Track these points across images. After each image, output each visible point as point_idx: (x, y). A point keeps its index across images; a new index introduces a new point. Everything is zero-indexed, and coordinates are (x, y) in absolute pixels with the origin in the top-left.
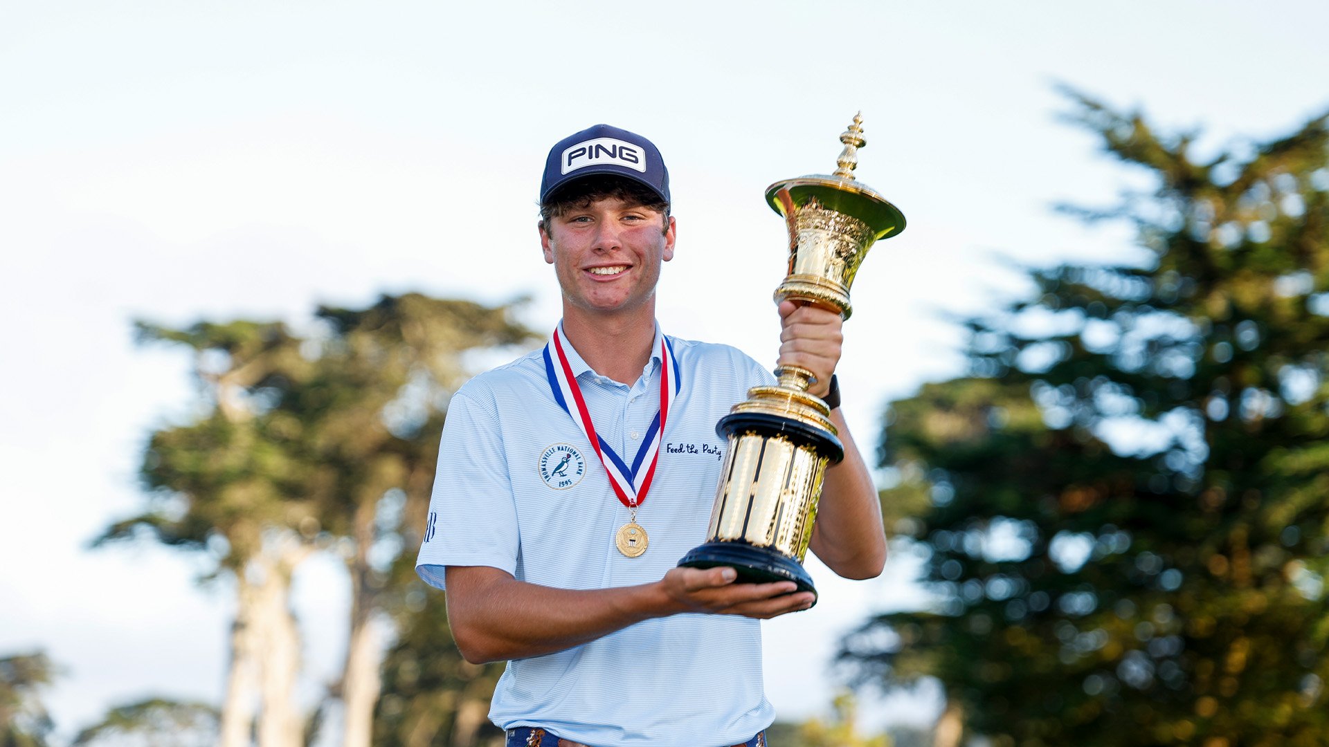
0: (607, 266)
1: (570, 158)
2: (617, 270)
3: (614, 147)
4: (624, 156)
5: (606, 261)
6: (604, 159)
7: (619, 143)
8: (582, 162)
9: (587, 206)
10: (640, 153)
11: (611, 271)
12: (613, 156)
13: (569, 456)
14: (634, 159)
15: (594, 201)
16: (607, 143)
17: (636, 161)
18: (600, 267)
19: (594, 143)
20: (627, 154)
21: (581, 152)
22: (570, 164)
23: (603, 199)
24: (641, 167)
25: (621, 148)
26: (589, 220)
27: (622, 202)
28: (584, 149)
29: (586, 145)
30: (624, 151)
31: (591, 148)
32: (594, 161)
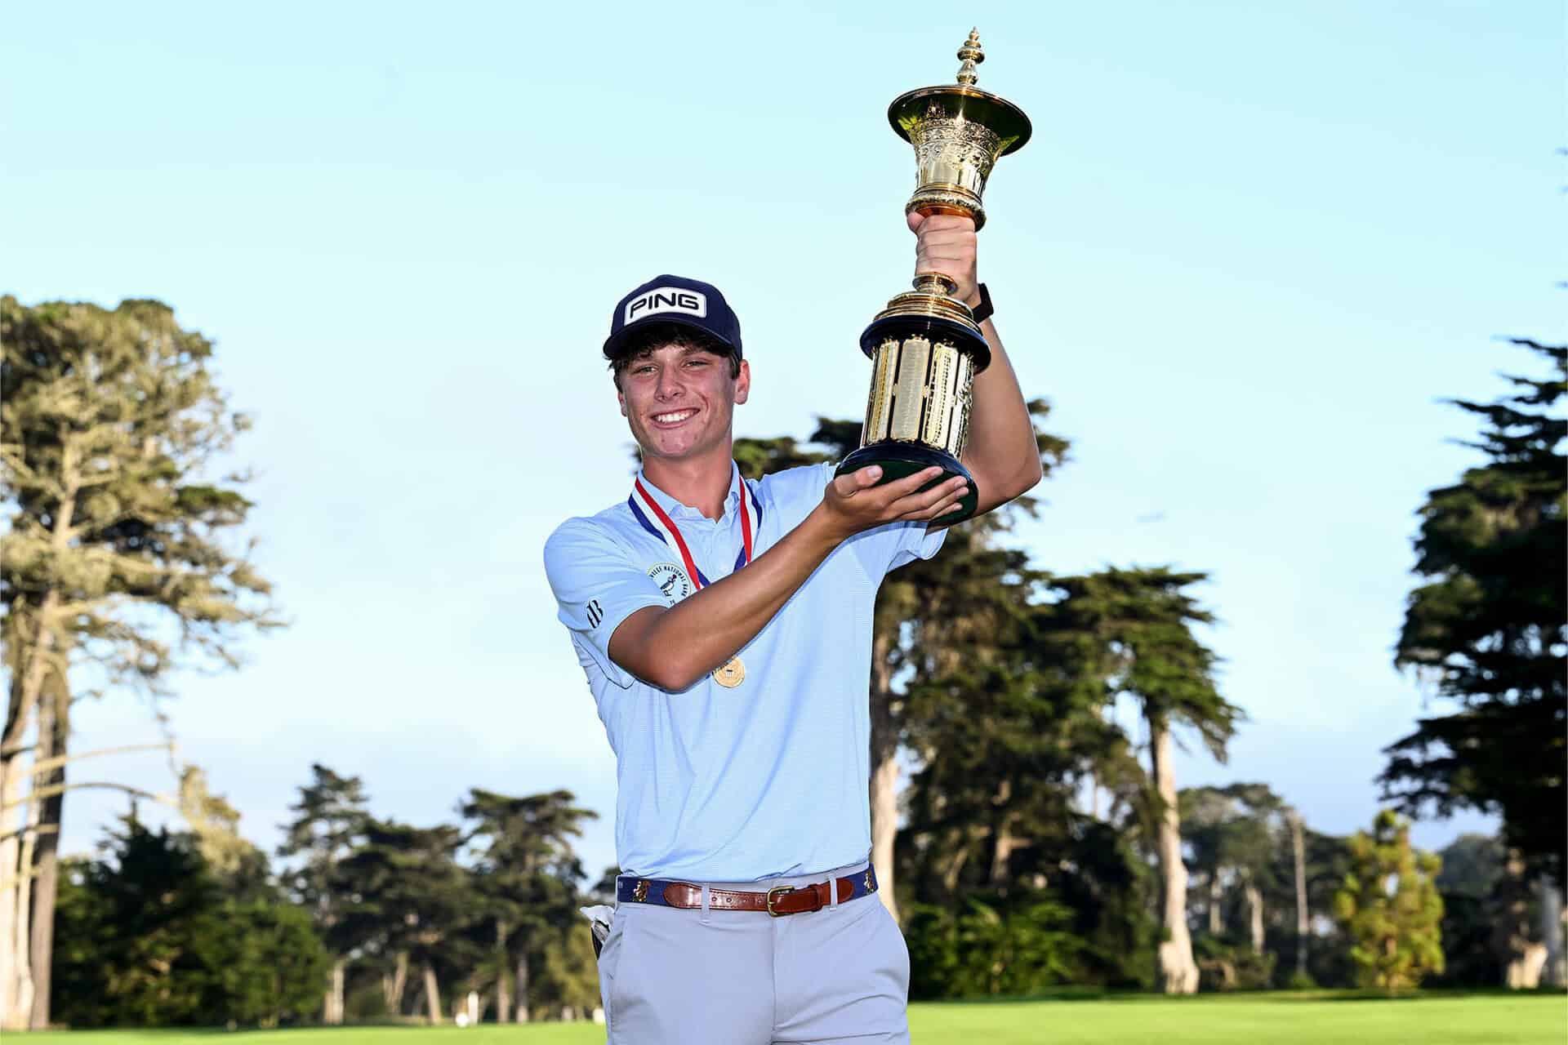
0: (672, 413)
1: (633, 310)
2: (683, 416)
3: (674, 295)
4: (684, 303)
5: (670, 408)
6: (664, 308)
7: (678, 291)
8: (644, 312)
9: (649, 355)
10: (701, 299)
11: (677, 417)
12: (672, 304)
13: (675, 577)
14: (693, 305)
15: (654, 349)
16: (667, 292)
17: (696, 307)
18: (666, 413)
19: (653, 293)
20: (687, 301)
21: (642, 303)
22: (631, 316)
23: (663, 346)
24: (701, 312)
25: (681, 296)
26: (653, 369)
27: (683, 349)
28: (645, 300)
29: (646, 296)
30: (684, 299)
31: (651, 298)
32: (654, 311)
